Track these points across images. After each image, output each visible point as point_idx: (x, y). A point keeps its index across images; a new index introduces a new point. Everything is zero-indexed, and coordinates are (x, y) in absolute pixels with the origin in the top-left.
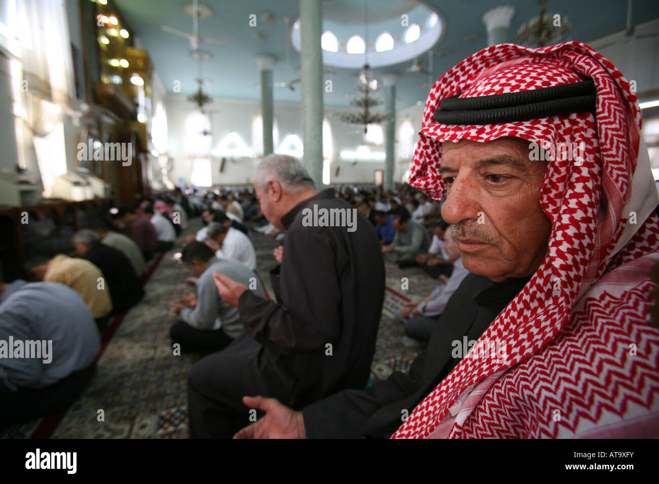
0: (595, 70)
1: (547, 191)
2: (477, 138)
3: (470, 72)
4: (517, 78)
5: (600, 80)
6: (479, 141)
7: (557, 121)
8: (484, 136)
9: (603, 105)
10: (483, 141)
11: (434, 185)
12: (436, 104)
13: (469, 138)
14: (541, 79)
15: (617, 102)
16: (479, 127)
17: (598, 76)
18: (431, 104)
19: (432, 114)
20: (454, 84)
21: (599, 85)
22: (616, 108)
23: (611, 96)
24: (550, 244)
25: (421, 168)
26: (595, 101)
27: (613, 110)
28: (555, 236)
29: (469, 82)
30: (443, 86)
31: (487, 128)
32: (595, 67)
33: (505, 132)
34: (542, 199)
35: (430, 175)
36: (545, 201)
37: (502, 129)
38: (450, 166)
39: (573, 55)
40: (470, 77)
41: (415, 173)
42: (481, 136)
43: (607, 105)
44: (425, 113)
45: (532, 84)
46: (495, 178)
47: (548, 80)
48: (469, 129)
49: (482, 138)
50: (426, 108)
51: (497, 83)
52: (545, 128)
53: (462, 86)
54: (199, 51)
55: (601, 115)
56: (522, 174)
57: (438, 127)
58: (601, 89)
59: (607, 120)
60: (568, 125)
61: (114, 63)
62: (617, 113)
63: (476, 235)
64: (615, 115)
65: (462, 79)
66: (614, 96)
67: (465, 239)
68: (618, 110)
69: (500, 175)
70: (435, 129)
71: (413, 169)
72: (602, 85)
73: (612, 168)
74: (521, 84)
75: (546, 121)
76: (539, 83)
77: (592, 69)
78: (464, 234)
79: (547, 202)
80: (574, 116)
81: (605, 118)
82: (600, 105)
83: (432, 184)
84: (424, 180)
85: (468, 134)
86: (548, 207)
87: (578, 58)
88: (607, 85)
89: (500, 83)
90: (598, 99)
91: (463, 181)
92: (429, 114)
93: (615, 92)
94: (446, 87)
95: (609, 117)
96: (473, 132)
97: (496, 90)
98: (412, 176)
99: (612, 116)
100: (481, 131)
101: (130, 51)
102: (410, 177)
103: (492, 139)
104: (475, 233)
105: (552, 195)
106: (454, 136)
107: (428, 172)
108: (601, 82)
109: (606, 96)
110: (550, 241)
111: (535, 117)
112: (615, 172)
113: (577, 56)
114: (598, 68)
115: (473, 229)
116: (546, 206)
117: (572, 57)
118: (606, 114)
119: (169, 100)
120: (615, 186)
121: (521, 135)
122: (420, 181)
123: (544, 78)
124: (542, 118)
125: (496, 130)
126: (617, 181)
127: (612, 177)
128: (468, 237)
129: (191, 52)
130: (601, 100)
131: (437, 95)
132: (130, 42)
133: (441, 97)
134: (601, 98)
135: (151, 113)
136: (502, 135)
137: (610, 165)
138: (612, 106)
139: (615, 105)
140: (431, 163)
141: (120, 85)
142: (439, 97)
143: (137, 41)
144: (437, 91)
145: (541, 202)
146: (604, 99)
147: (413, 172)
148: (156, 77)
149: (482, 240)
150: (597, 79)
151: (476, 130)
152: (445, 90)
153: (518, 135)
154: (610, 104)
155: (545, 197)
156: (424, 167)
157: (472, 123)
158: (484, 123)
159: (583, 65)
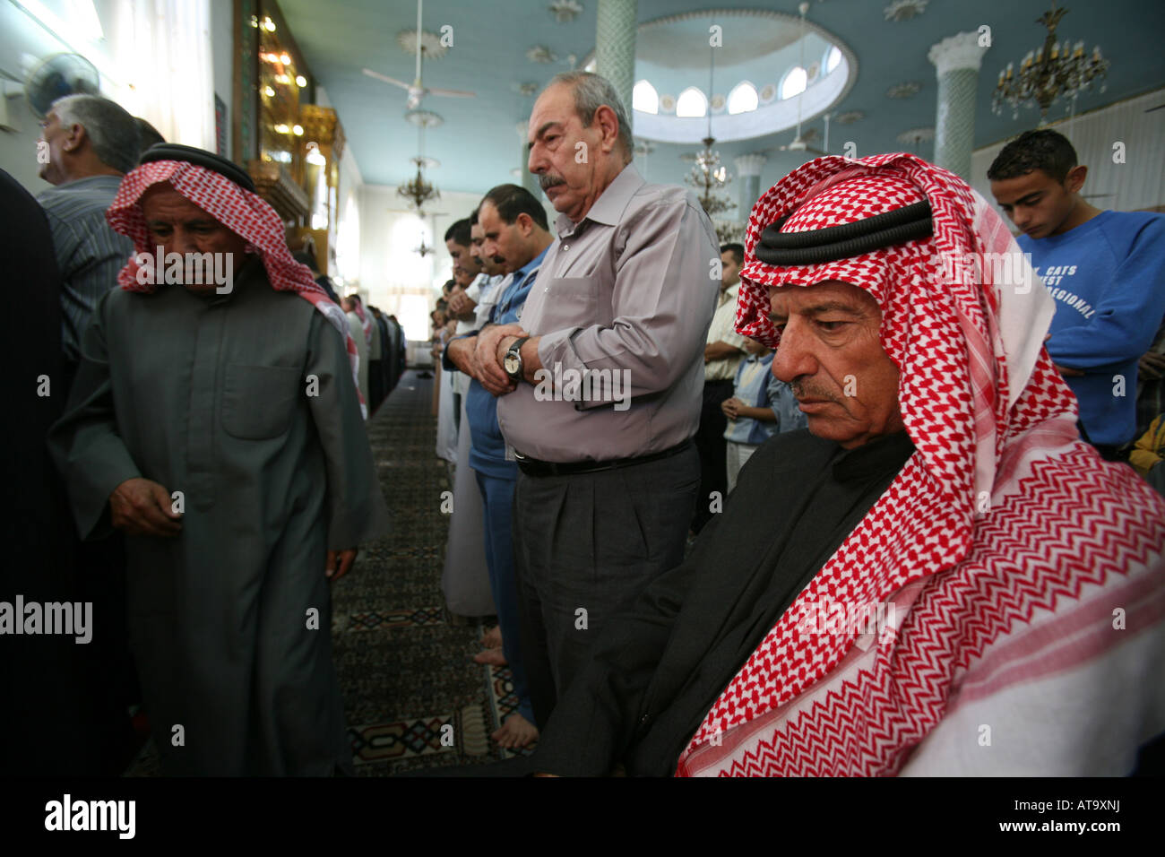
0: (930, 186)
1: (891, 334)
2: (800, 281)
3: (798, 188)
4: (844, 203)
5: (935, 199)
6: (802, 285)
7: (892, 252)
8: (807, 278)
9: (940, 228)
10: (805, 285)
11: (768, 331)
12: (760, 229)
13: (790, 282)
14: (870, 202)
15: (955, 224)
16: (801, 268)
17: (932, 194)
18: (753, 230)
19: (755, 243)
20: (780, 202)
21: (933, 206)
22: (955, 231)
23: (947, 217)
24: (900, 399)
25: (749, 311)
26: (930, 226)
27: (950, 234)
28: (903, 390)
29: (797, 200)
30: (766, 207)
31: (811, 269)
32: (930, 183)
33: (826, 275)
34: (885, 344)
35: (762, 320)
36: (889, 345)
37: (824, 270)
38: (779, 313)
39: (910, 167)
40: (799, 193)
41: (741, 318)
42: (803, 279)
43: (944, 228)
44: (747, 241)
45: (860, 210)
46: (829, 325)
47: (879, 203)
48: (790, 271)
49: (804, 281)
50: (747, 235)
51: (821, 211)
52: (873, 265)
53: (790, 205)
54: (420, 111)
55: (939, 241)
56: (856, 318)
57: (759, 266)
58: (936, 210)
59: (946, 246)
60: (906, 254)
61: (282, 129)
62: (956, 237)
63: (815, 392)
64: (954, 239)
65: (789, 196)
66: (950, 218)
67: (804, 398)
68: (957, 233)
69: (833, 323)
70: (756, 270)
71: (739, 313)
72: (936, 206)
73: (960, 299)
74: (848, 211)
75: (876, 256)
76: (867, 208)
77: (928, 185)
78: (802, 392)
79: (892, 346)
80: (910, 245)
81: (943, 243)
82: (937, 229)
83: (766, 330)
84: (754, 327)
85: (789, 277)
86: (893, 352)
87: (914, 171)
88: (942, 205)
89: (824, 211)
90: (934, 222)
91: (792, 331)
92: (751, 243)
93: (952, 212)
94: (771, 207)
95: (947, 242)
96: (794, 275)
97: (819, 221)
98: (738, 322)
99: (950, 240)
100: (803, 273)
101: (308, 110)
102: (736, 324)
103: (814, 282)
104: (814, 390)
105: (896, 338)
106: (777, 279)
107: (759, 315)
108: (935, 203)
109: (942, 219)
110: (898, 395)
111: (862, 253)
112: (964, 304)
113: (913, 168)
114: (933, 185)
115: (811, 385)
116: (891, 351)
117: (908, 169)
118: (944, 239)
119: (367, 192)
120: (966, 319)
121: (843, 278)
122: (749, 328)
123: (875, 200)
124: (870, 252)
125: (819, 271)
126: (968, 313)
127: (962, 309)
128: (807, 395)
129: (409, 113)
130: (937, 223)
131: (759, 219)
132: (310, 95)
133: (766, 220)
134: (936, 220)
135: (336, 214)
136: (824, 279)
137: (958, 296)
138: (949, 230)
139: (953, 227)
140: (761, 306)
141: (287, 164)
142: (763, 220)
143: (321, 93)
144: (759, 214)
145: (884, 348)
146: (940, 222)
147: (739, 318)
148: (347, 152)
149: (823, 398)
150: (932, 198)
151: (798, 272)
152: (770, 211)
153: (839, 279)
154: (947, 227)
155: (888, 341)
156: (753, 310)
157: (794, 263)
158: (806, 262)
159: (919, 179)
